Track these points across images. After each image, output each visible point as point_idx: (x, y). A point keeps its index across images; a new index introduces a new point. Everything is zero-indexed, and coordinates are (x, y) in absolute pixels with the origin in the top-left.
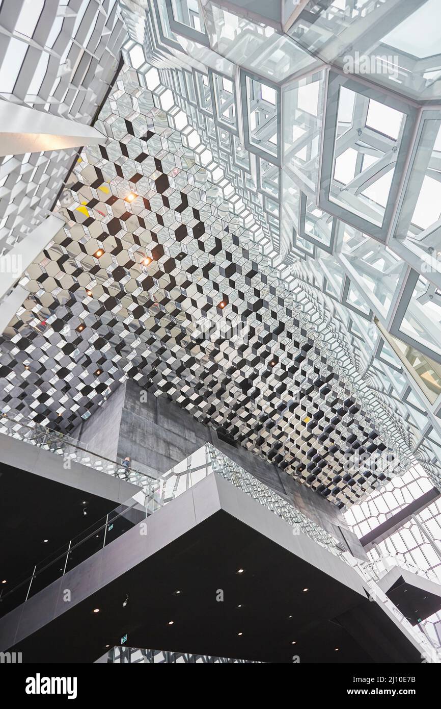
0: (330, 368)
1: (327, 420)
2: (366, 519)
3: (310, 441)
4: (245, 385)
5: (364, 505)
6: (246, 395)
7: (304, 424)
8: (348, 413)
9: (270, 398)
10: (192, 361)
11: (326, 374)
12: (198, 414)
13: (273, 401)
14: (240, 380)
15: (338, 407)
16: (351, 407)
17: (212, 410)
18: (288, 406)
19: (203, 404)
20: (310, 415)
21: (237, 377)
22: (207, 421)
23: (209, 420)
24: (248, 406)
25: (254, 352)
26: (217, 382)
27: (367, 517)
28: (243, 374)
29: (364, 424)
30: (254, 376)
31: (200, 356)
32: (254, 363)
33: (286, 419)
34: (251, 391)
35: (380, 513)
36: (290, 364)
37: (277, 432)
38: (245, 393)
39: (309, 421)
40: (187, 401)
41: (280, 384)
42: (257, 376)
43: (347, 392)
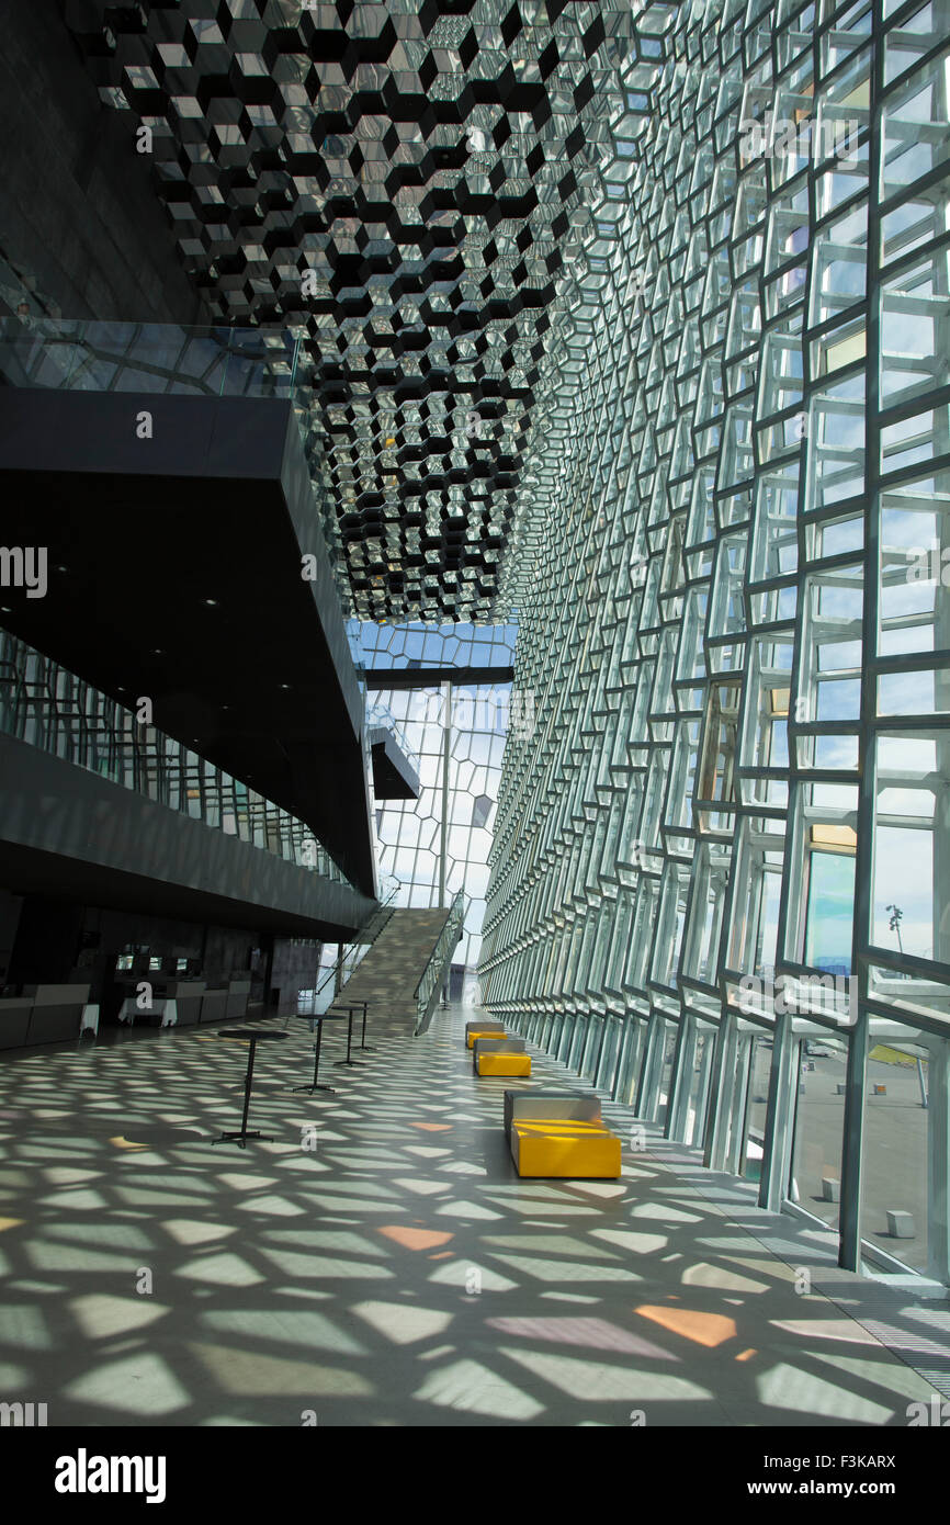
0: (533, 377)
1: (447, 463)
2: (376, 651)
3: (385, 479)
4: (348, 270)
5: (388, 630)
6: (335, 294)
7: (400, 439)
8: (490, 479)
9: (375, 340)
10: (265, 90)
11: (518, 378)
12: (193, 247)
13: (381, 352)
14: (347, 246)
15: (481, 454)
16: (503, 472)
17: (236, 263)
18: (400, 385)
19: (220, 232)
20: (424, 432)
21: (344, 235)
22: (203, 280)
23: (212, 283)
24: (324, 321)
25: (427, 209)
26: (289, 206)
27: (380, 648)
28: (362, 238)
29: (498, 516)
30: (383, 265)
31: (296, 95)
32: (404, 234)
33: (374, 407)
34: (349, 293)
35: (403, 655)
36: (475, 301)
37: (338, 419)
38: (336, 285)
39: (414, 440)
40: (184, 192)
41: (420, 328)
42: (389, 270)
43: (521, 443)
